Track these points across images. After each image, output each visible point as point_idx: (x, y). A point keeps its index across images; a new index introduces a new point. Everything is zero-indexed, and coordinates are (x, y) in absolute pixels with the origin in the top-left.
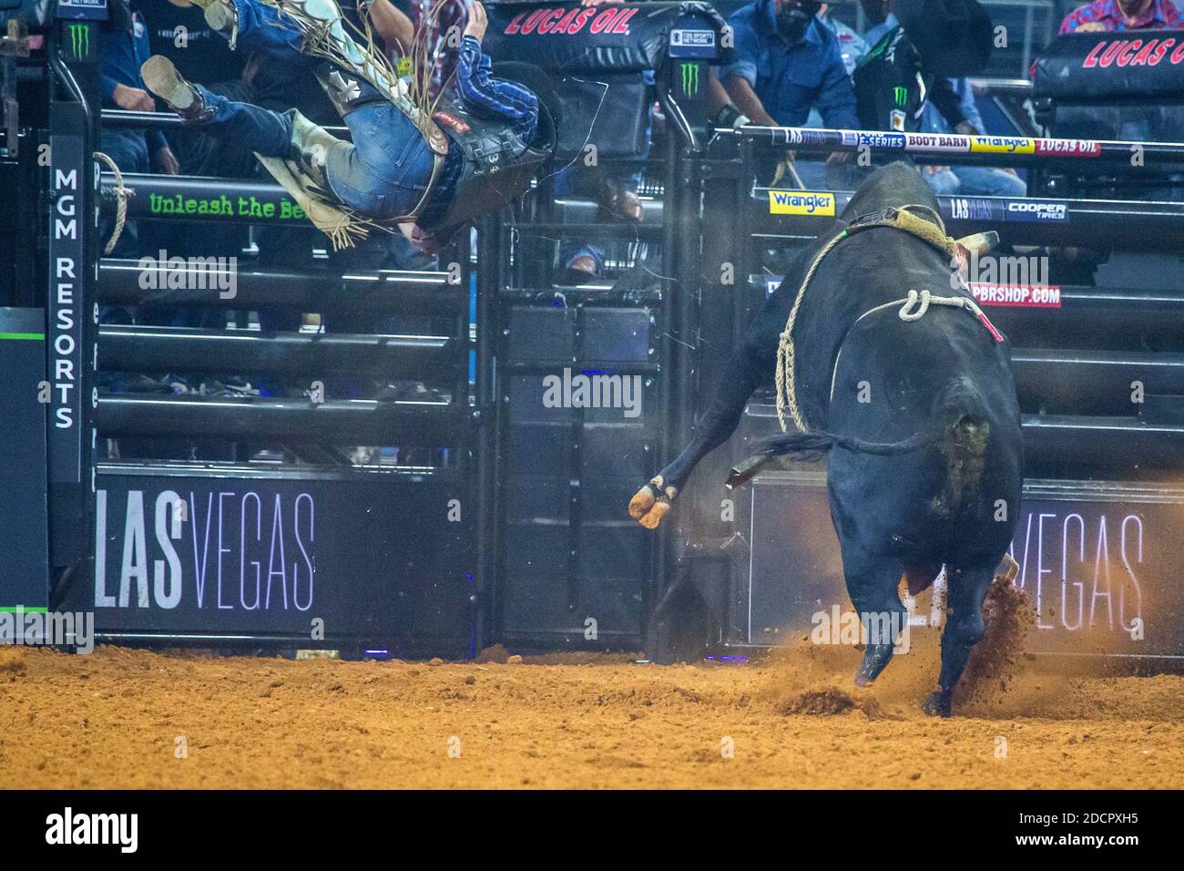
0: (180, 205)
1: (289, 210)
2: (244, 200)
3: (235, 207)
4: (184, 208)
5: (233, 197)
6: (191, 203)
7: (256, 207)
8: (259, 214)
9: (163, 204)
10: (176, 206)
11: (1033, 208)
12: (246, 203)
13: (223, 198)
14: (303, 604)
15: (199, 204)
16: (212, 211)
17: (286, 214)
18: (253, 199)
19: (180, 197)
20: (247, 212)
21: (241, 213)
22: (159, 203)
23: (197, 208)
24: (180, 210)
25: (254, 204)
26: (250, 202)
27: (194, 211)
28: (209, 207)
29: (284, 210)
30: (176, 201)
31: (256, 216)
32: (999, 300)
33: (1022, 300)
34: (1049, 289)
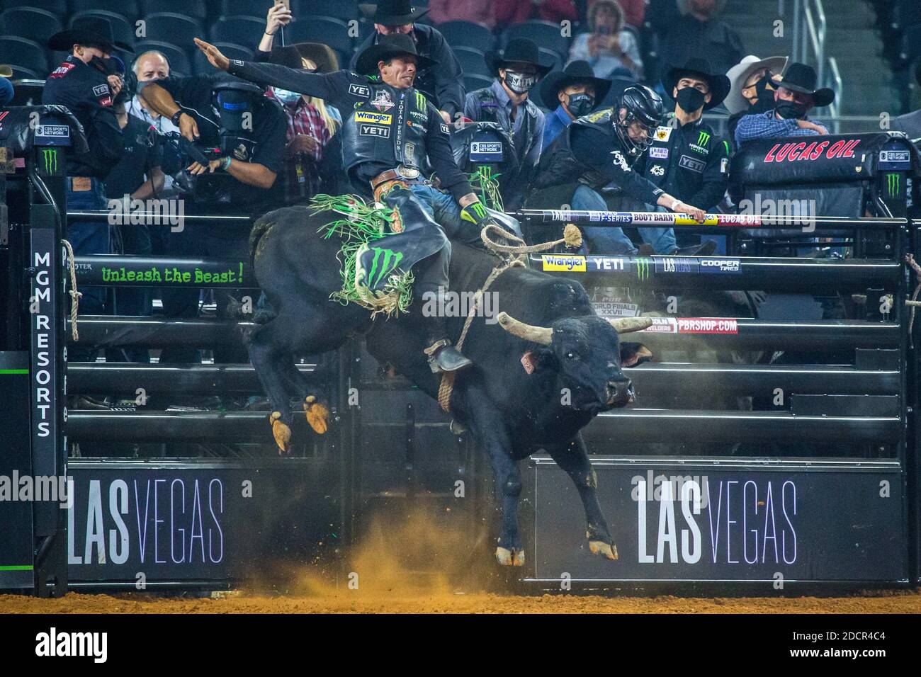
0: (123, 275)
1: (201, 277)
2: (169, 271)
3: (163, 276)
4: (126, 277)
5: (161, 268)
6: (131, 273)
7: (178, 275)
8: (180, 280)
9: (111, 275)
10: (120, 276)
11: (717, 263)
12: (170, 273)
13: (154, 269)
14: (216, 558)
15: (137, 275)
16: (146, 279)
17: (199, 279)
18: (175, 270)
19: (123, 269)
20: (171, 279)
21: (167, 280)
22: (109, 274)
23: (135, 277)
24: (123, 279)
25: (176, 273)
26: (173, 272)
27: (133, 279)
28: (144, 276)
29: (197, 277)
30: (121, 273)
31: (177, 282)
32: (697, 329)
33: (712, 329)
34: (729, 320)
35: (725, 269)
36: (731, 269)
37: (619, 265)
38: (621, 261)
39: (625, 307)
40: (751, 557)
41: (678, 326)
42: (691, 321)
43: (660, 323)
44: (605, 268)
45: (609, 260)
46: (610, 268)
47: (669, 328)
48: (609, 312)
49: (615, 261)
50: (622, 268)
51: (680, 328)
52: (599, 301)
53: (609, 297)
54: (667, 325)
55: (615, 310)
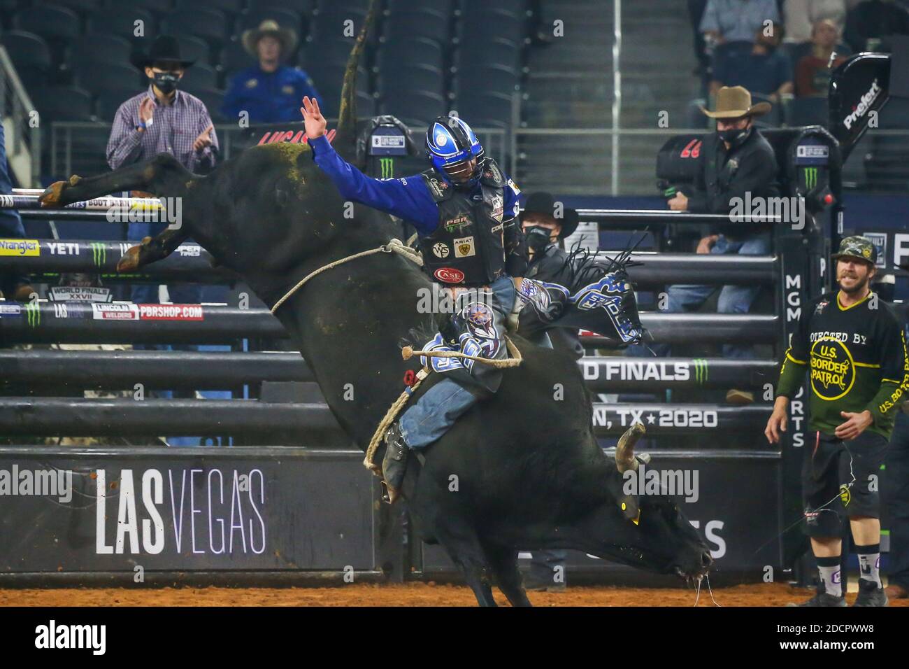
32: (161, 316)
33: (176, 316)
34: (194, 307)
35: (186, 254)
36: (192, 254)
37: (74, 250)
38: (77, 246)
39: (96, 292)
40: (218, 547)
41: (140, 313)
42: (154, 308)
43: (121, 310)
44: (60, 252)
45: (63, 244)
46: (64, 253)
47: (130, 316)
48: (78, 296)
49: (70, 246)
50: (77, 253)
51: (142, 315)
52: (67, 284)
53: (77, 282)
54: (128, 312)
55: (85, 294)
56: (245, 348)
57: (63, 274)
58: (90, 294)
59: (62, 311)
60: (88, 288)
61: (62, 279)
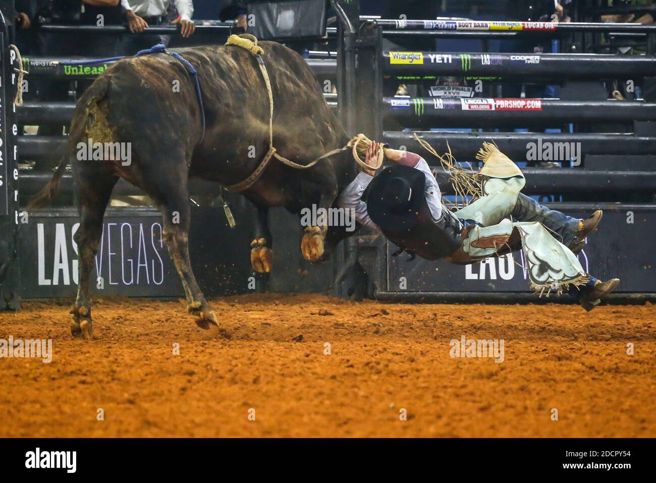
0: (81, 70)
4: (83, 71)
9: (71, 70)
10: (79, 71)
11: (523, 58)
14: (158, 281)
22: (69, 69)
32: (510, 107)
33: (522, 107)
34: (535, 100)
35: (529, 62)
36: (533, 62)
39: (462, 90)
41: (495, 105)
42: (506, 101)
43: (481, 103)
46: (441, 62)
47: (488, 107)
48: (450, 93)
51: (497, 107)
52: (441, 85)
53: (449, 82)
54: (487, 105)
55: (454, 91)
56: (571, 130)
57: (438, 77)
58: (458, 91)
59: (439, 104)
60: (457, 87)
61: (438, 81)
